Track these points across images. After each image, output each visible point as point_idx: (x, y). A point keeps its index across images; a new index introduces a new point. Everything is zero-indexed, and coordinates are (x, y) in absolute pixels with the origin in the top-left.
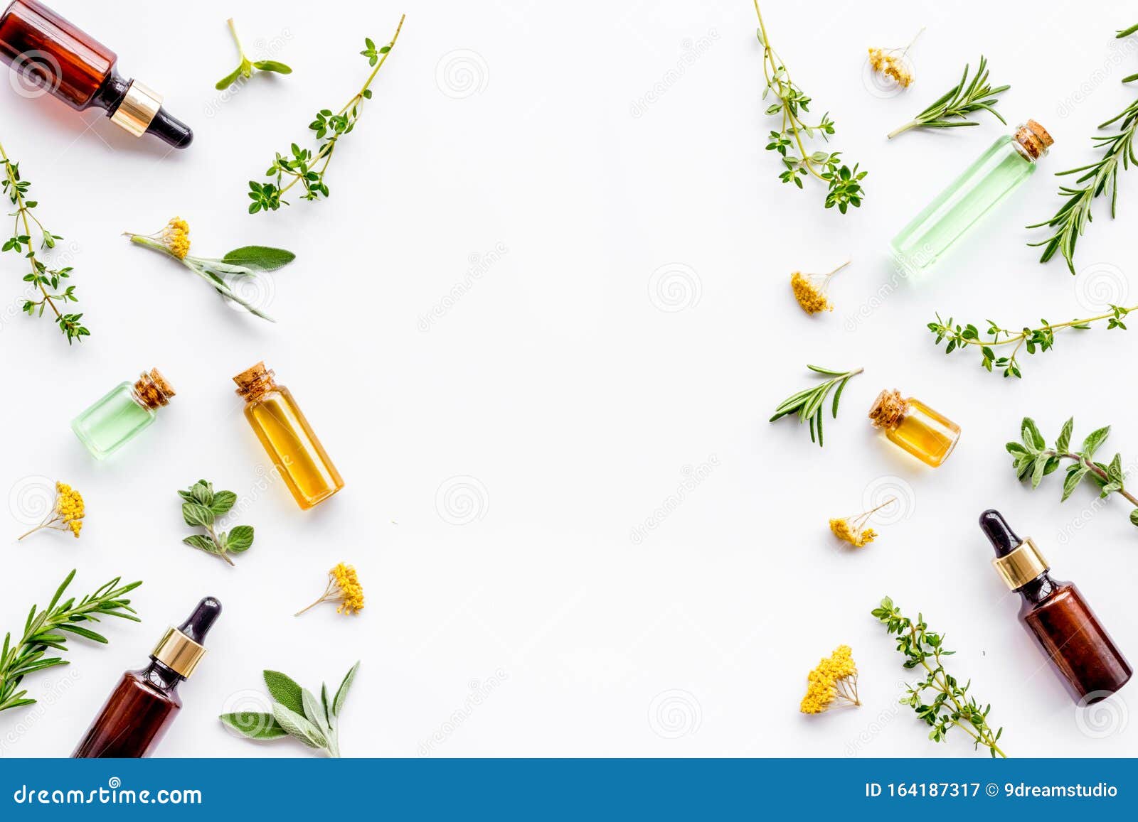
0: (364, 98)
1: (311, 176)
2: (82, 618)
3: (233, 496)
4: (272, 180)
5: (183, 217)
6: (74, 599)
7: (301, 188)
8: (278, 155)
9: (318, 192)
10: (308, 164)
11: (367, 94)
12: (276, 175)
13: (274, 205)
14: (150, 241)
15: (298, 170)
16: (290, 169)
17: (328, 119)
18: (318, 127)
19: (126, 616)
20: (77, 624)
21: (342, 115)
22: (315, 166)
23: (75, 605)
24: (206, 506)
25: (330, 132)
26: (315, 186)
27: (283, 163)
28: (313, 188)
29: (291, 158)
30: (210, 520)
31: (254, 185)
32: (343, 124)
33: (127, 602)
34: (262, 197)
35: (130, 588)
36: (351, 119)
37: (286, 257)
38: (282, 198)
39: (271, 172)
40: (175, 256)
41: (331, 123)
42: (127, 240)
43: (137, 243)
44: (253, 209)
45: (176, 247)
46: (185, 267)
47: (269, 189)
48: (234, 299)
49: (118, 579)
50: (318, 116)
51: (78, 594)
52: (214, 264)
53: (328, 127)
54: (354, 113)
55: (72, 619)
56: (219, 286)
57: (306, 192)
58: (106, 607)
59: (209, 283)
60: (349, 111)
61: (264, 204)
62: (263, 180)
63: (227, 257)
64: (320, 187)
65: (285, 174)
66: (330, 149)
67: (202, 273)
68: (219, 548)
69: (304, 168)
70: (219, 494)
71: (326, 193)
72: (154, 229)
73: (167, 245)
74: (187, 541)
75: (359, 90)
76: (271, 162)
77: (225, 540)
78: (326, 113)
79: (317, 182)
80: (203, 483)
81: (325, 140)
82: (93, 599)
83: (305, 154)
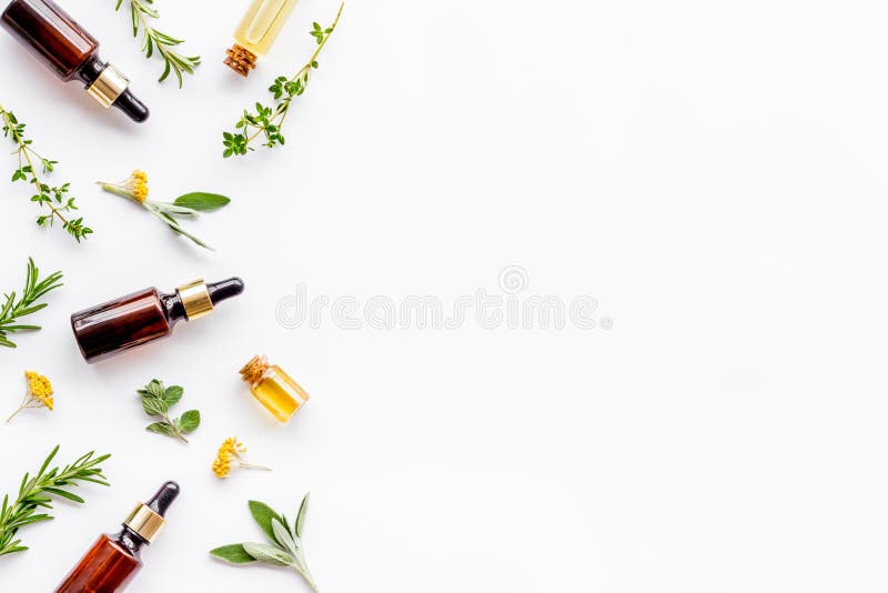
0: (313, 68)
1: (272, 129)
2: (64, 483)
3: (181, 389)
4: (240, 131)
5: (143, 169)
6: (57, 469)
7: (263, 138)
8: (245, 112)
9: (277, 140)
10: (269, 119)
11: (315, 64)
12: (243, 128)
13: (243, 151)
14: (117, 189)
15: (261, 124)
16: (255, 123)
17: (284, 84)
18: (275, 89)
19: (98, 482)
20: (61, 488)
21: (296, 81)
22: (274, 120)
23: (59, 473)
24: (160, 399)
25: (285, 95)
26: (274, 136)
27: (250, 118)
28: (272, 138)
29: (255, 114)
30: (165, 409)
31: (227, 135)
32: (295, 88)
33: (99, 470)
34: (233, 144)
35: (102, 459)
36: (302, 83)
37: (223, 201)
38: (247, 146)
39: (240, 125)
40: (136, 200)
41: (286, 87)
42: (99, 187)
43: (107, 190)
44: (227, 154)
45: (137, 193)
46: (145, 209)
47: (239, 138)
48: (184, 233)
49: (92, 453)
50: (276, 81)
51: (61, 464)
52: (166, 206)
53: (283, 90)
54: (306, 79)
55: (56, 484)
56: (171, 223)
57: (267, 141)
58: (83, 474)
59: (163, 221)
60: (302, 76)
61: (235, 150)
62: (234, 132)
63: (177, 200)
64: (278, 137)
65: (250, 128)
66: (285, 109)
67: (158, 213)
68: (175, 430)
69: (266, 122)
70: (170, 389)
71: (282, 142)
72: (120, 179)
73: (130, 192)
74: (149, 429)
75: (308, 61)
76: (239, 117)
77: (178, 424)
78: (283, 79)
79: (275, 133)
80: (155, 381)
81: (281, 100)
82: (72, 468)
83: (268, 111)
